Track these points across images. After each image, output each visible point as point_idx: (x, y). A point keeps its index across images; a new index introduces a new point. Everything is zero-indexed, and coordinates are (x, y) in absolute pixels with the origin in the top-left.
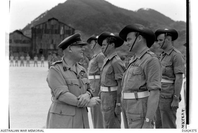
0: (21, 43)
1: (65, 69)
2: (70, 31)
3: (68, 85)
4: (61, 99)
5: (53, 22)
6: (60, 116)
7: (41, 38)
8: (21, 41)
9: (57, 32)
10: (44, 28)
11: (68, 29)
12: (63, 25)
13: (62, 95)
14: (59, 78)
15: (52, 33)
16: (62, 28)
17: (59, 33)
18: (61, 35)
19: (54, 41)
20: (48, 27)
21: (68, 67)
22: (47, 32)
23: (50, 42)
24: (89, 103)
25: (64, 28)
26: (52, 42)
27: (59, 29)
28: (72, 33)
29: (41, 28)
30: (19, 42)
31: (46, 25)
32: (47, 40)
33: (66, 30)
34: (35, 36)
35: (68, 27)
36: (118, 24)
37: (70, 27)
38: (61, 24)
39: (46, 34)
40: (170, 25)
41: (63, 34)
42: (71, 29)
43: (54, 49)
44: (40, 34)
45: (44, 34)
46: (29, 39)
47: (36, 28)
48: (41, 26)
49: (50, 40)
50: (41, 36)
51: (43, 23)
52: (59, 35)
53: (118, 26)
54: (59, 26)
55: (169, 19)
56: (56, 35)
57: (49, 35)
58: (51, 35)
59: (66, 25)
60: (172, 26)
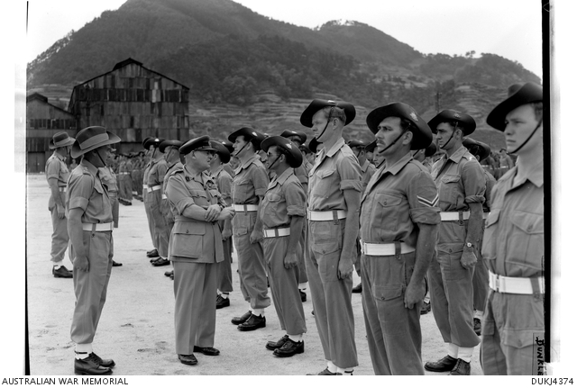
0: (49, 127)
1: (187, 179)
2: (177, 91)
3: (193, 197)
4: (187, 213)
5: (130, 71)
6: (186, 236)
7: (102, 113)
8: (49, 121)
9: (144, 96)
10: (109, 86)
11: (171, 87)
12: (158, 77)
13: (187, 209)
14: (181, 190)
15: (130, 100)
16: (156, 85)
17: (148, 98)
18: (153, 105)
19: (137, 120)
20: (120, 85)
21: (191, 176)
22: (115, 96)
23: (125, 122)
24: (219, 214)
25: (160, 85)
26: (132, 125)
27: (148, 90)
28: (182, 97)
29: (101, 86)
30: (44, 126)
31: (113, 77)
32: (118, 118)
33: (166, 91)
34: (88, 109)
35: (172, 83)
36: (274, 67)
37: (175, 83)
38: (152, 74)
39: (114, 103)
40: (412, 65)
41: (159, 100)
42: (178, 87)
43: (137, 139)
44: (98, 102)
45: (110, 103)
46: (70, 117)
47: (87, 86)
48: (101, 80)
49: (124, 118)
50: (102, 107)
51: (106, 74)
52: (148, 104)
53: (275, 73)
54: (148, 80)
55: (406, 48)
56: (140, 103)
57: (122, 104)
58: (127, 104)
59: (165, 77)
60: (416, 68)
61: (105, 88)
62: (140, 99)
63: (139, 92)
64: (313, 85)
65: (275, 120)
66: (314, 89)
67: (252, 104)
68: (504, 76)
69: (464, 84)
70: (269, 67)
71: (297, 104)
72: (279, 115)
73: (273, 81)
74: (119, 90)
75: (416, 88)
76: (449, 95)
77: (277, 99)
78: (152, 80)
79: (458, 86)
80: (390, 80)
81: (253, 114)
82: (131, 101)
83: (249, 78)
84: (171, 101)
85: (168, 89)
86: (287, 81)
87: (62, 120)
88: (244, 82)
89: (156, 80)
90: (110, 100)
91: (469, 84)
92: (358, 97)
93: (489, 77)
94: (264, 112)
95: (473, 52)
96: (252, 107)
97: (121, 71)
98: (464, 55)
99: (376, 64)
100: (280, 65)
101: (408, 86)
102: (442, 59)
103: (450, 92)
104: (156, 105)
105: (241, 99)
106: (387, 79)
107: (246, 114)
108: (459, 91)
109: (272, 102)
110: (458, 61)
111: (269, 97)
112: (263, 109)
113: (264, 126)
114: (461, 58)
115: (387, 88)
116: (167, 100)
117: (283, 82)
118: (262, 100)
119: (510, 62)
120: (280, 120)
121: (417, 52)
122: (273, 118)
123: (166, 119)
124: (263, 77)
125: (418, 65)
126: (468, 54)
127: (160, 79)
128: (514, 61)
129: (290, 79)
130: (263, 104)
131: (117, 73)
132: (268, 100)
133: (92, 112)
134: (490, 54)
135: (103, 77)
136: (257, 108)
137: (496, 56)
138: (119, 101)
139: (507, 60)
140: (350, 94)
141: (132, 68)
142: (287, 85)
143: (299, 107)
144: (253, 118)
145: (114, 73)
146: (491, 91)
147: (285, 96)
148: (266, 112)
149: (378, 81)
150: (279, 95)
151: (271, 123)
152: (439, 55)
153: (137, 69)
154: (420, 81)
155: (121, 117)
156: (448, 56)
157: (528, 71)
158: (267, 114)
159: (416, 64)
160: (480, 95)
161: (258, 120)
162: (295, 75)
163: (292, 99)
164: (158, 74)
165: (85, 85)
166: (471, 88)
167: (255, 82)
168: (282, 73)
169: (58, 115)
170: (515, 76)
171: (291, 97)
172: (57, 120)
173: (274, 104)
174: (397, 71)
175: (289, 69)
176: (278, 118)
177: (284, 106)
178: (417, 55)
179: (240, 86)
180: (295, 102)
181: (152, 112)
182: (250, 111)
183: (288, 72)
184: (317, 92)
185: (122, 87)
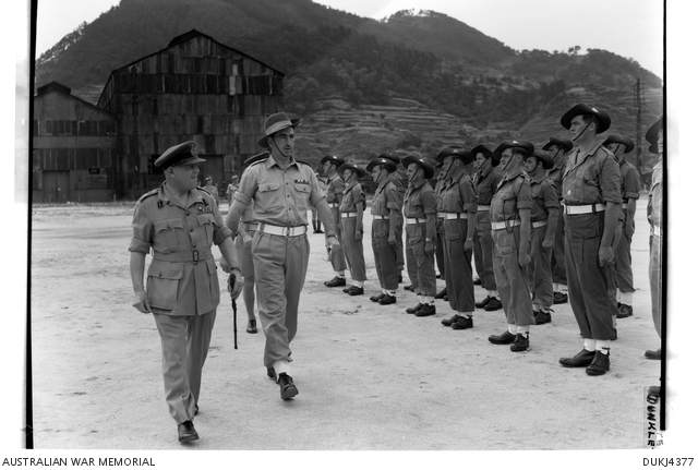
0: (75, 134)
2: (267, 78)
5: (195, 48)
7: (155, 112)
8: (75, 123)
9: (217, 85)
10: (165, 70)
11: (257, 73)
12: (238, 57)
15: (196, 92)
16: (235, 69)
17: (224, 89)
18: (231, 98)
19: (207, 122)
20: (181, 68)
22: (174, 85)
23: (190, 125)
25: (241, 70)
26: (200, 129)
27: (224, 76)
28: (273, 87)
29: (153, 70)
30: (68, 131)
31: (171, 57)
32: (180, 118)
33: (250, 78)
34: (135, 104)
35: (259, 66)
36: (340, 65)
37: (264, 66)
38: (229, 52)
39: (173, 96)
40: (503, 65)
41: (241, 92)
42: (268, 72)
43: (207, 151)
44: (148, 95)
45: (167, 96)
46: (107, 118)
47: (134, 70)
48: (153, 62)
49: (188, 118)
50: (155, 101)
51: (160, 53)
52: (224, 98)
53: (342, 73)
54: (223, 61)
55: (494, 42)
56: (213, 96)
57: (184, 97)
58: (192, 97)
59: (248, 57)
60: (506, 68)
61: (159, 74)
62: (211, 91)
63: (211, 79)
64: (390, 88)
65: (345, 132)
66: (391, 93)
67: (314, 112)
68: (617, 76)
69: (577, 86)
70: (334, 65)
71: (370, 112)
72: (350, 126)
73: (339, 84)
74: (180, 75)
75: (516, 90)
76: (560, 99)
77: (346, 106)
78: (228, 62)
79: (569, 88)
80: (482, 82)
81: (317, 124)
82: (198, 93)
83: (310, 79)
84: (257, 94)
85: (253, 75)
86: (357, 83)
87: (95, 122)
88: (304, 84)
89: (236, 62)
90: (167, 92)
91: (583, 86)
92: (443, 103)
93: (599, 78)
94: (329, 122)
95: (578, 48)
96: (315, 115)
97: (182, 47)
98: (566, 51)
99: (461, 63)
100: (348, 63)
101: (504, 88)
102: (539, 56)
103: (561, 95)
104: (236, 98)
105: (301, 106)
106: (478, 80)
107: (307, 125)
108: (572, 94)
109: (339, 109)
110: (559, 58)
111: (335, 103)
112: (329, 118)
113: (332, 139)
114: (563, 55)
115: (479, 91)
116: (251, 92)
117: (352, 84)
118: (328, 107)
119: (624, 59)
120: (351, 132)
121: (508, 48)
122: (342, 130)
123: (251, 119)
124: (328, 78)
125: (510, 64)
126: (571, 50)
127: (241, 60)
128: (628, 58)
129: (361, 81)
130: (328, 112)
131: (176, 51)
132: (334, 107)
133: (140, 109)
134: (598, 50)
135: (155, 57)
136: (322, 117)
137: (606, 53)
138: (180, 92)
139: (619, 57)
140: (435, 98)
141: (199, 42)
142: (358, 88)
143: (373, 115)
144: (316, 130)
145: (172, 50)
146: (610, 93)
147: (355, 102)
148: (333, 121)
149: (468, 83)
150: (347, 101)
151: (340, 136)
152: (535, 51)
153: (206, 44)
154: (518, 82)
155: (184, 117)
156: (546, 52)
157: (646, 71)
158: (334, 125)
159: (507, 63)
160: (599, 99)
161: (323, 132)
162: (367, 75)
163: (364, 106)
164: (238, 52)
165: (130, 68)
166: (586, 90)
167: (317, 85)
168: (350, 73)
169: (89, 115)
170: (630, 76)
171: (362, 103)
172: (87, 122)
173: (342, 112)
174: (486, 72)
175: (359, 68)
176: (349, 129)
177: (355, 114)
178: (509, 51)
179: (299, 89)
180: (368, 109)
181: (230, 109)
182: (312, 121)
183: (357, 71)
184: (395, 96)
185: (185, 72)
